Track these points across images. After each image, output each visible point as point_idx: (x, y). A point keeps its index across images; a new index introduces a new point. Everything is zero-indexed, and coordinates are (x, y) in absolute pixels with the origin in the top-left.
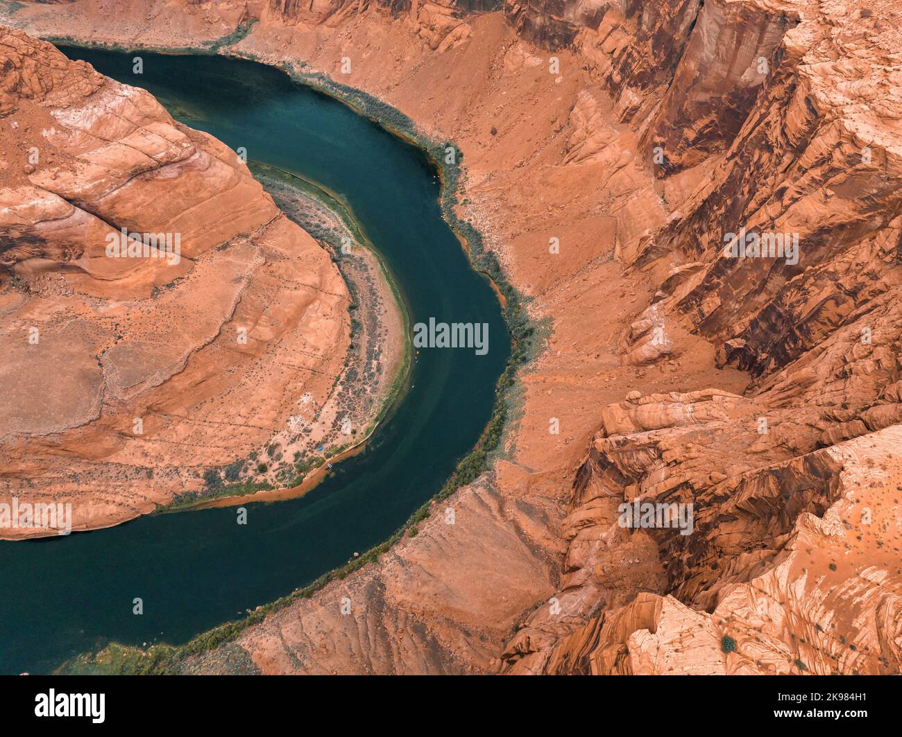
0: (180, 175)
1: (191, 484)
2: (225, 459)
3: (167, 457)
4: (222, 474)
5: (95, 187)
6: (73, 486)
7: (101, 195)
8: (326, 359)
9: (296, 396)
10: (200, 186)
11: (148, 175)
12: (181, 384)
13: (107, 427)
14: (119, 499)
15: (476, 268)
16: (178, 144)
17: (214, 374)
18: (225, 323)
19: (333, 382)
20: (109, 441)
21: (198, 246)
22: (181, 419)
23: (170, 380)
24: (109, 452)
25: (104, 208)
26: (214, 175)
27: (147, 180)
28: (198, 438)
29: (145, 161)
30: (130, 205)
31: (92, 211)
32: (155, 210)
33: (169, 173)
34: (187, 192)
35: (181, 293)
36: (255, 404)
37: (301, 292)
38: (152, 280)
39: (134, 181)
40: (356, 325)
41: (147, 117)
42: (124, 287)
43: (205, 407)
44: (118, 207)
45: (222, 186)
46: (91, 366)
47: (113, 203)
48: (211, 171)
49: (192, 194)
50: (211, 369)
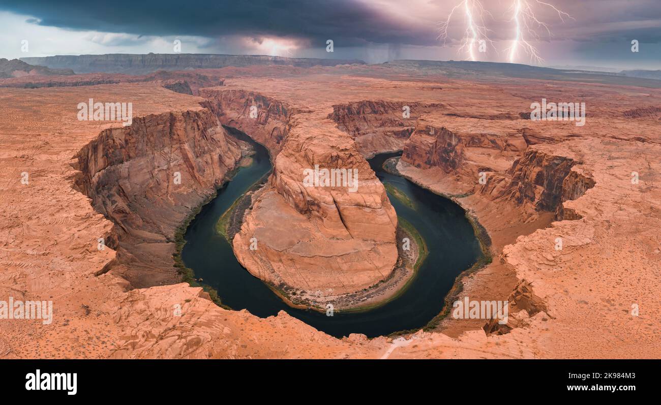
0: (370, 212)
1: (277, 282)
2: (291, 284)
3: (281, 273)
4: (285, 287)
5: (343, 202)
6: (258, 261)
7: (343, 205)
8: (353, 286)
9: (329, 287)
10: (373, 219)
11: (361, 207)
12: (306, 260)
13: (280, 256)
14: (261, 271)
15: (446, 299)
16: (376, 203)
17: (317, 265)
18: (336, 256)
19: (345, 293)
20: (276, 259)
21: (358, 235)
22: (296, 268)
23: (305, 257)
24: (273, 261)
25: (341, 209)
26: (381, 218)
27: (360, 209)
28: (293, 275)
29: (362, 203)
30: (348, 212)
31: (337, 207)
32: (354, 217)
33: (368, 210)
34: (368, 219)
35: (338, 242)
36: (316, 280)
37: (371, 266)
38: (334, 234)
39: (356, 207)
40: (377, 286)
41: (376, 192)
42: (326, 231)
43: (305, 271)
44: (345, 211)
45: (380, 223)
46: (296, 241)
47: (345, 208)
48: (381, 217)
49: (369, 220)
50: (318, 263)
